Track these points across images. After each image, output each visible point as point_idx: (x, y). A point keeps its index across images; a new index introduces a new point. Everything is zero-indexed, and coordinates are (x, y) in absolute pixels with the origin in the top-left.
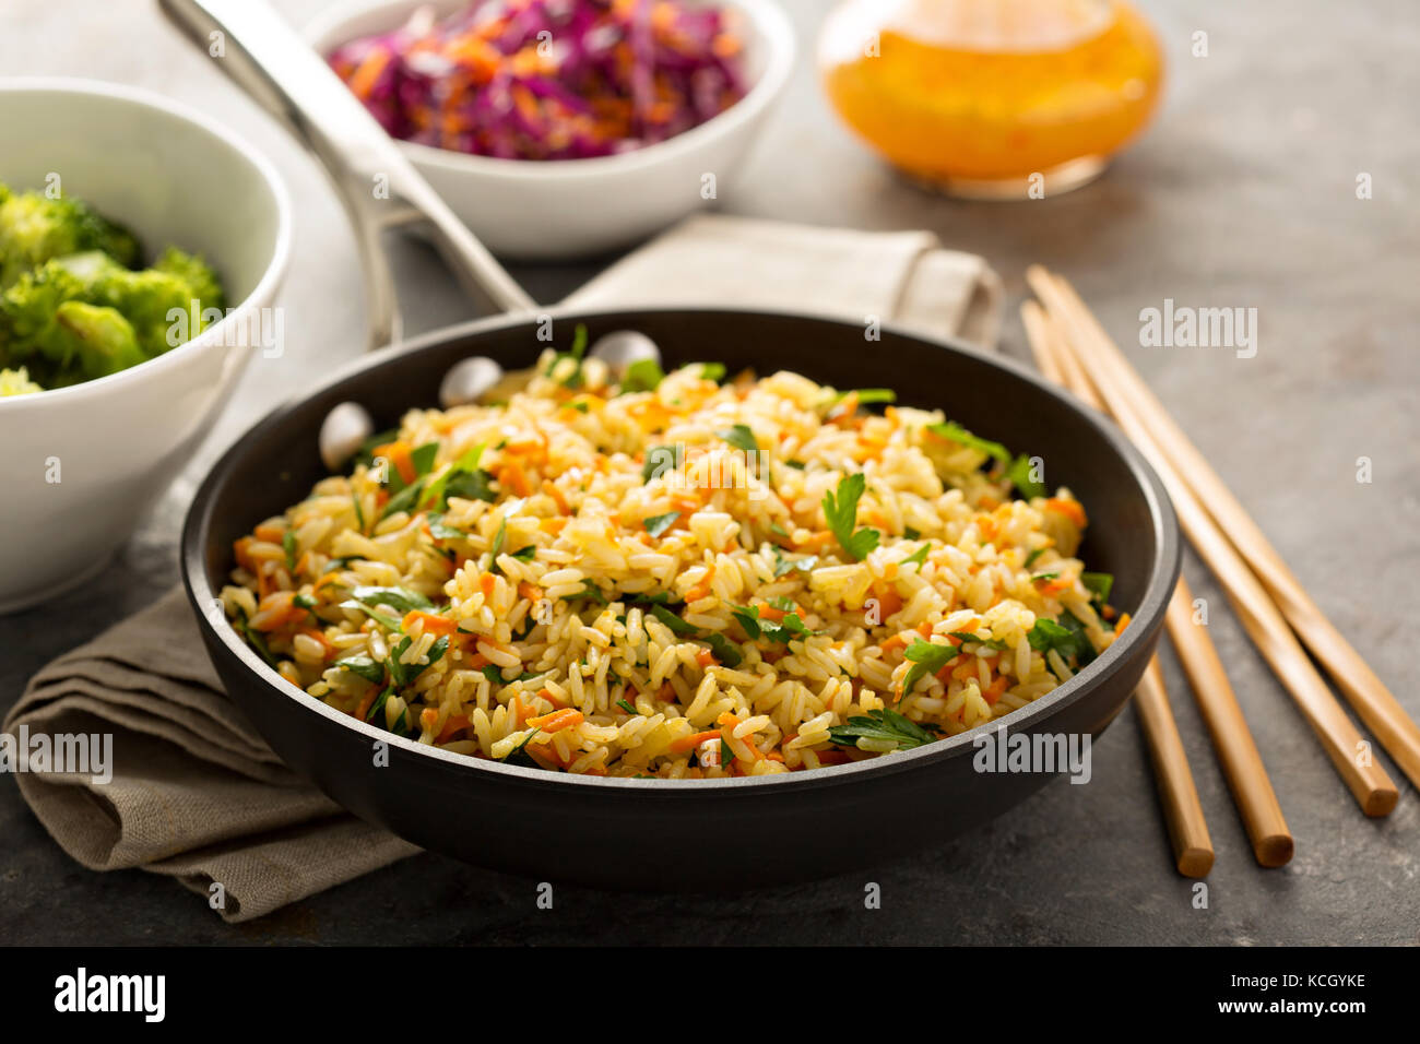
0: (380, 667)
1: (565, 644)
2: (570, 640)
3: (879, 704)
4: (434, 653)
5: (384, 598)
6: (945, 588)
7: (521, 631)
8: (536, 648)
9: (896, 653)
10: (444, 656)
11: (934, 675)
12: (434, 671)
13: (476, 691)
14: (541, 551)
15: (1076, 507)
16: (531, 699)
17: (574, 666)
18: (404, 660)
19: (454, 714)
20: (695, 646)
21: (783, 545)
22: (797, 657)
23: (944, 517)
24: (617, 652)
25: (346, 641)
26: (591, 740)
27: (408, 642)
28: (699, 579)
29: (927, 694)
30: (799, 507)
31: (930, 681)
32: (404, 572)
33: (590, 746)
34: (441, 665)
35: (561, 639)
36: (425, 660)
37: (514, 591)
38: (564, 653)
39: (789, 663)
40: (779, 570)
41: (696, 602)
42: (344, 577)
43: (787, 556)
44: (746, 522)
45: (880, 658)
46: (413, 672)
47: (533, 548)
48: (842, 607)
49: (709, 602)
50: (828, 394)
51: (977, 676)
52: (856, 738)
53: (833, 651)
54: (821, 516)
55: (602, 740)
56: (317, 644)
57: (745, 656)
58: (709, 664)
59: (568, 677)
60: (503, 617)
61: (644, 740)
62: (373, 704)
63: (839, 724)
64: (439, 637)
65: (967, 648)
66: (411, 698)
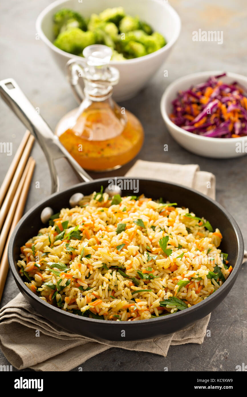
0: (55, 286)
1: (98, 280)
2: (99, 279)
3: (171, 295)
4: (67, 283)
5: (56, 266)
6: (188, 263)
7: (88, 276)
8: (91, 281)
9: (176, 281)
10: (69, 285)
11: (184, 287)
12: (67, 288)
13: (77, 293)
14: (92, 256)
15: (220, 234)
16: (90, 295)
17: (100, 287)
18: (60, 285)
19: (72, 298)
20: (128, 281)
21: (149, 251)
22: (152, 283)
23: (188, 241)
24: (110, 283)
25: (47, 277)
26: (104, 307)
27: (61, 280)
28: (129, 264)
29: (183, 292)
30: (153, 241)
31: (184, 289)
32: (60, 258)
33: (103, 308)
34: (69, 287)
35: (97, 279)
36: (65, 285)
37: (86, 266)
38: (98, 283)
39: (150, 285)
40: (148, 259)
41: (129, 270)
42: (46, 259)
43: (151, 255)
44: (141, 246)
45: (172, 282)
46: (62, 288)
47: (90, 255)
48: (163, 268)
49: (132, 270)
50: (161, 205)
51: (195, 287)
52: (166, 305)
53: (161, 282)
54: (158, 244)
55: (106, 307)
56: (40, 277)
57: (140, 283)
58: (132, 285)
59: (99, 289)
60: (83, 274)
61: (116, 306)
62: (53, 295)
63: (162, 301)
64: (68, 279)
65: (192, 280)
66: (62, 293)
